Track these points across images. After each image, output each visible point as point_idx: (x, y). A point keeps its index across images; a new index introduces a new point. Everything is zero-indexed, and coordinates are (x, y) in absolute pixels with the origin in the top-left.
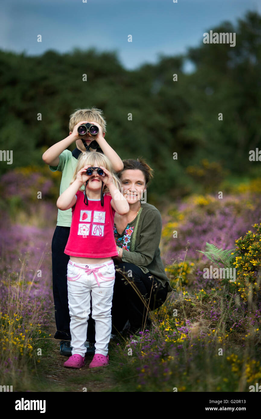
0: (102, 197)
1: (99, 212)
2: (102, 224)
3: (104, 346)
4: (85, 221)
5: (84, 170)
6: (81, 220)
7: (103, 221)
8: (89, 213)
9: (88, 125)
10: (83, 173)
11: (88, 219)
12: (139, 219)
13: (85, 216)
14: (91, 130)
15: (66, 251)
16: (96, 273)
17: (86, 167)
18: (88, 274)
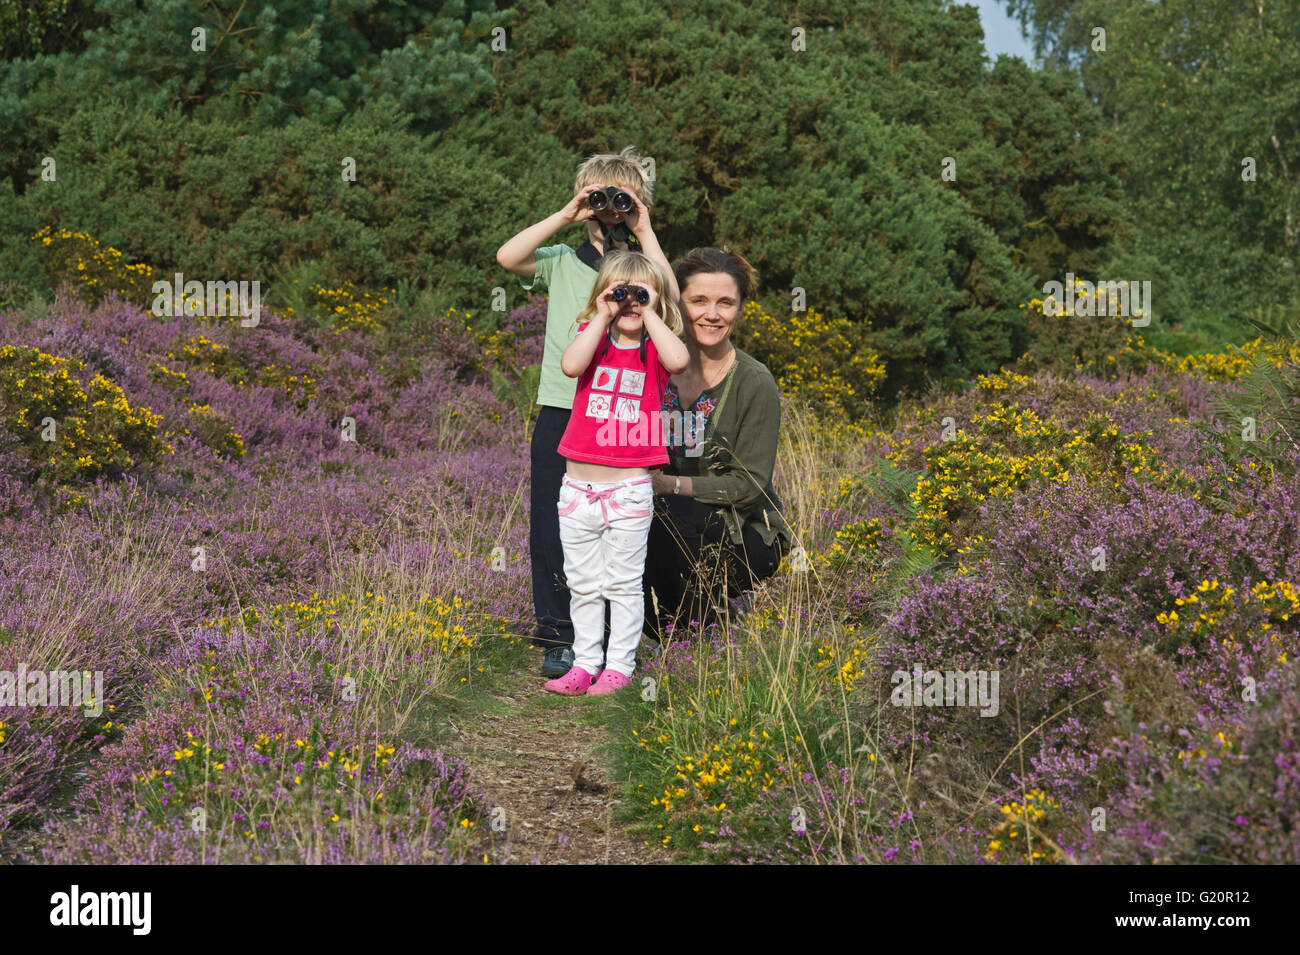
0: (642, 342)
1: (632, 373)
2: (636, 397)
3: (624, 654)
4: (603, 388)
5: (609, 291)
6: (595, 385)
7: (639, 392)
8: (613, 373)
9: (611, 190)
10: (608, 298)
11: (610, 386)
12: (729, 383)
13: (604, 379)
14: (617, 203)
15: (562, 449)
16: (606, 501)
17: (614, 285)
18: (591, 503)
